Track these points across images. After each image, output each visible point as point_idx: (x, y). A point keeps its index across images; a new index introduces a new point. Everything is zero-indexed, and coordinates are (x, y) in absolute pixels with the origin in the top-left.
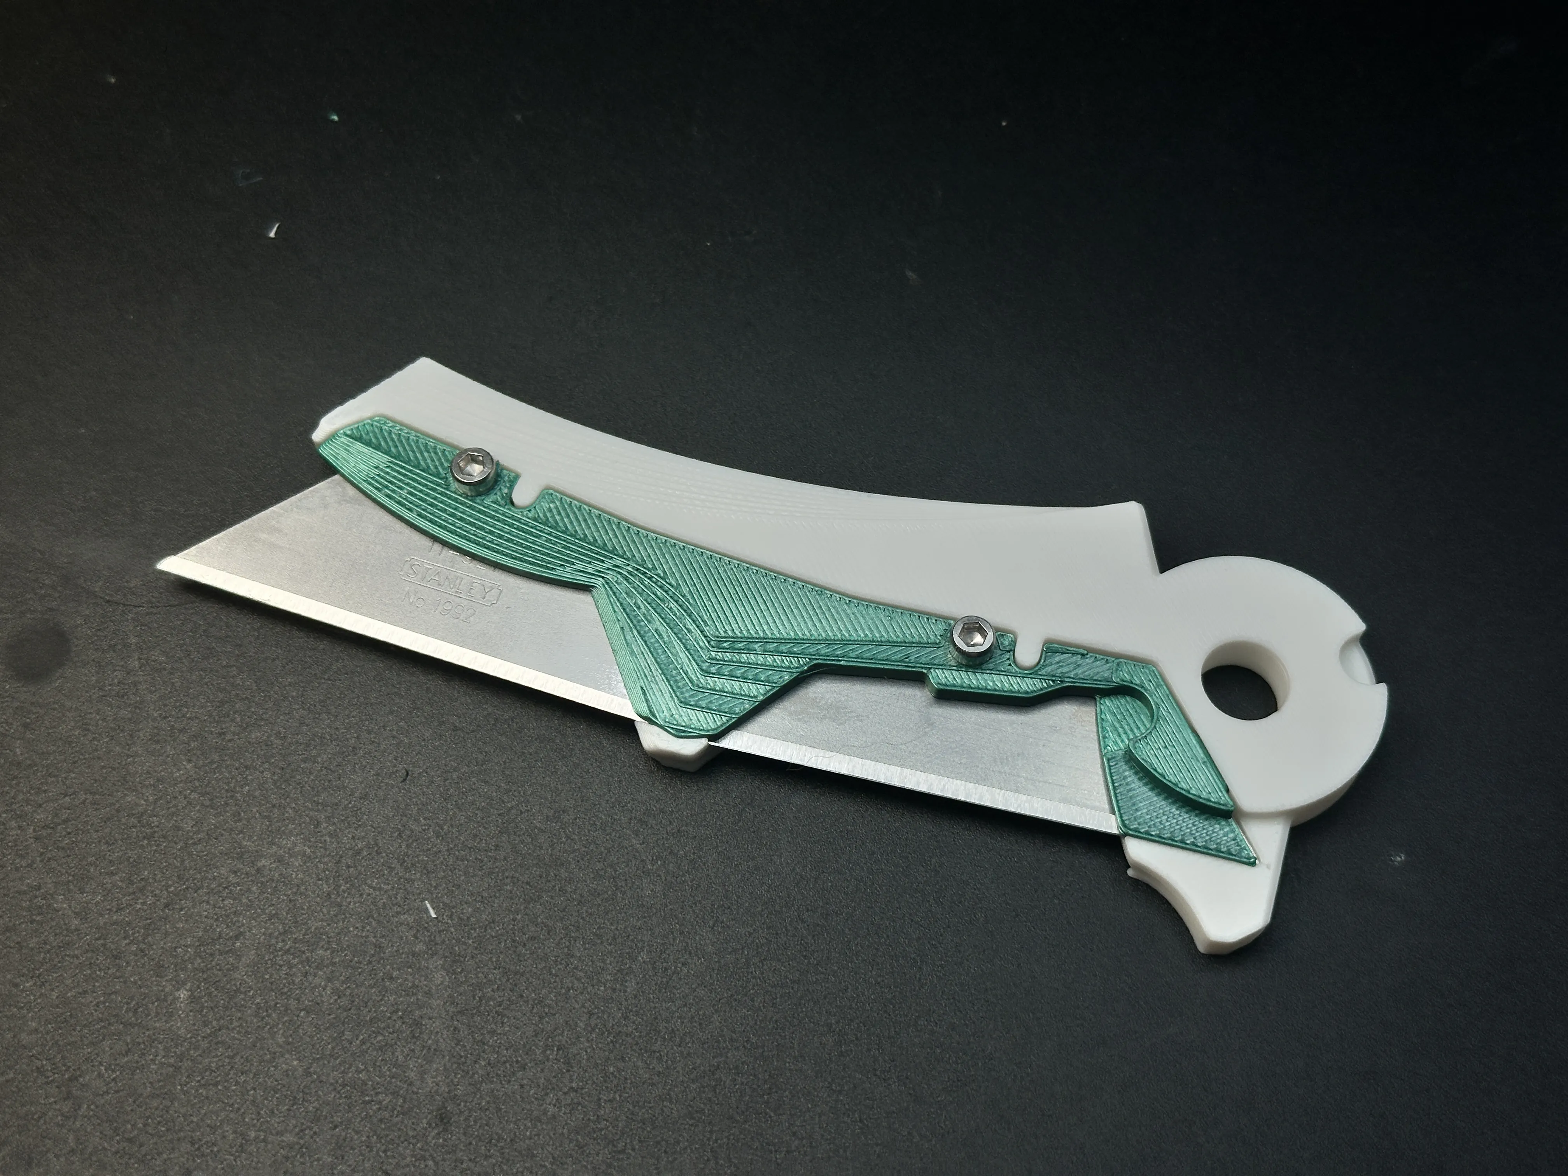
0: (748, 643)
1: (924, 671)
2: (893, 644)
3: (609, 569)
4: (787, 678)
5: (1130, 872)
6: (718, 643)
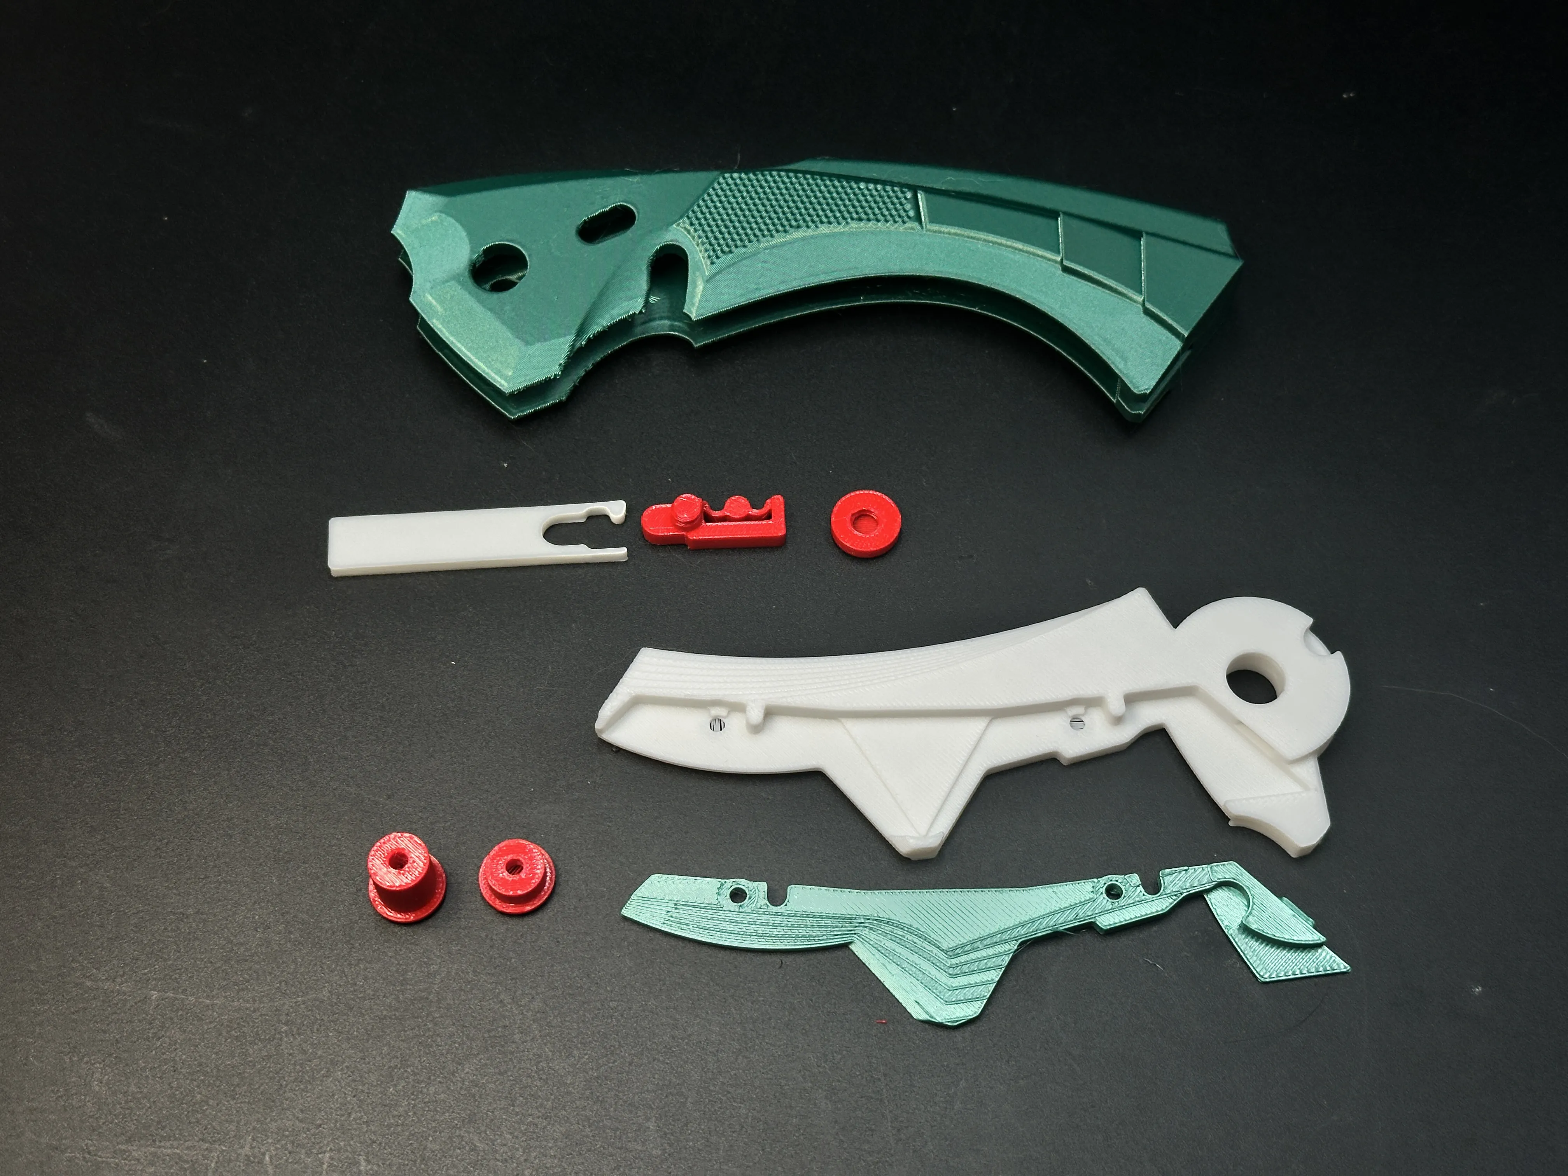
0: (971, 946)
1: (1092, 920)
2: (1063, 910)
3: (856, 927)
4: (1007, 959)
5: (1231, 824)
6: (952, 953)
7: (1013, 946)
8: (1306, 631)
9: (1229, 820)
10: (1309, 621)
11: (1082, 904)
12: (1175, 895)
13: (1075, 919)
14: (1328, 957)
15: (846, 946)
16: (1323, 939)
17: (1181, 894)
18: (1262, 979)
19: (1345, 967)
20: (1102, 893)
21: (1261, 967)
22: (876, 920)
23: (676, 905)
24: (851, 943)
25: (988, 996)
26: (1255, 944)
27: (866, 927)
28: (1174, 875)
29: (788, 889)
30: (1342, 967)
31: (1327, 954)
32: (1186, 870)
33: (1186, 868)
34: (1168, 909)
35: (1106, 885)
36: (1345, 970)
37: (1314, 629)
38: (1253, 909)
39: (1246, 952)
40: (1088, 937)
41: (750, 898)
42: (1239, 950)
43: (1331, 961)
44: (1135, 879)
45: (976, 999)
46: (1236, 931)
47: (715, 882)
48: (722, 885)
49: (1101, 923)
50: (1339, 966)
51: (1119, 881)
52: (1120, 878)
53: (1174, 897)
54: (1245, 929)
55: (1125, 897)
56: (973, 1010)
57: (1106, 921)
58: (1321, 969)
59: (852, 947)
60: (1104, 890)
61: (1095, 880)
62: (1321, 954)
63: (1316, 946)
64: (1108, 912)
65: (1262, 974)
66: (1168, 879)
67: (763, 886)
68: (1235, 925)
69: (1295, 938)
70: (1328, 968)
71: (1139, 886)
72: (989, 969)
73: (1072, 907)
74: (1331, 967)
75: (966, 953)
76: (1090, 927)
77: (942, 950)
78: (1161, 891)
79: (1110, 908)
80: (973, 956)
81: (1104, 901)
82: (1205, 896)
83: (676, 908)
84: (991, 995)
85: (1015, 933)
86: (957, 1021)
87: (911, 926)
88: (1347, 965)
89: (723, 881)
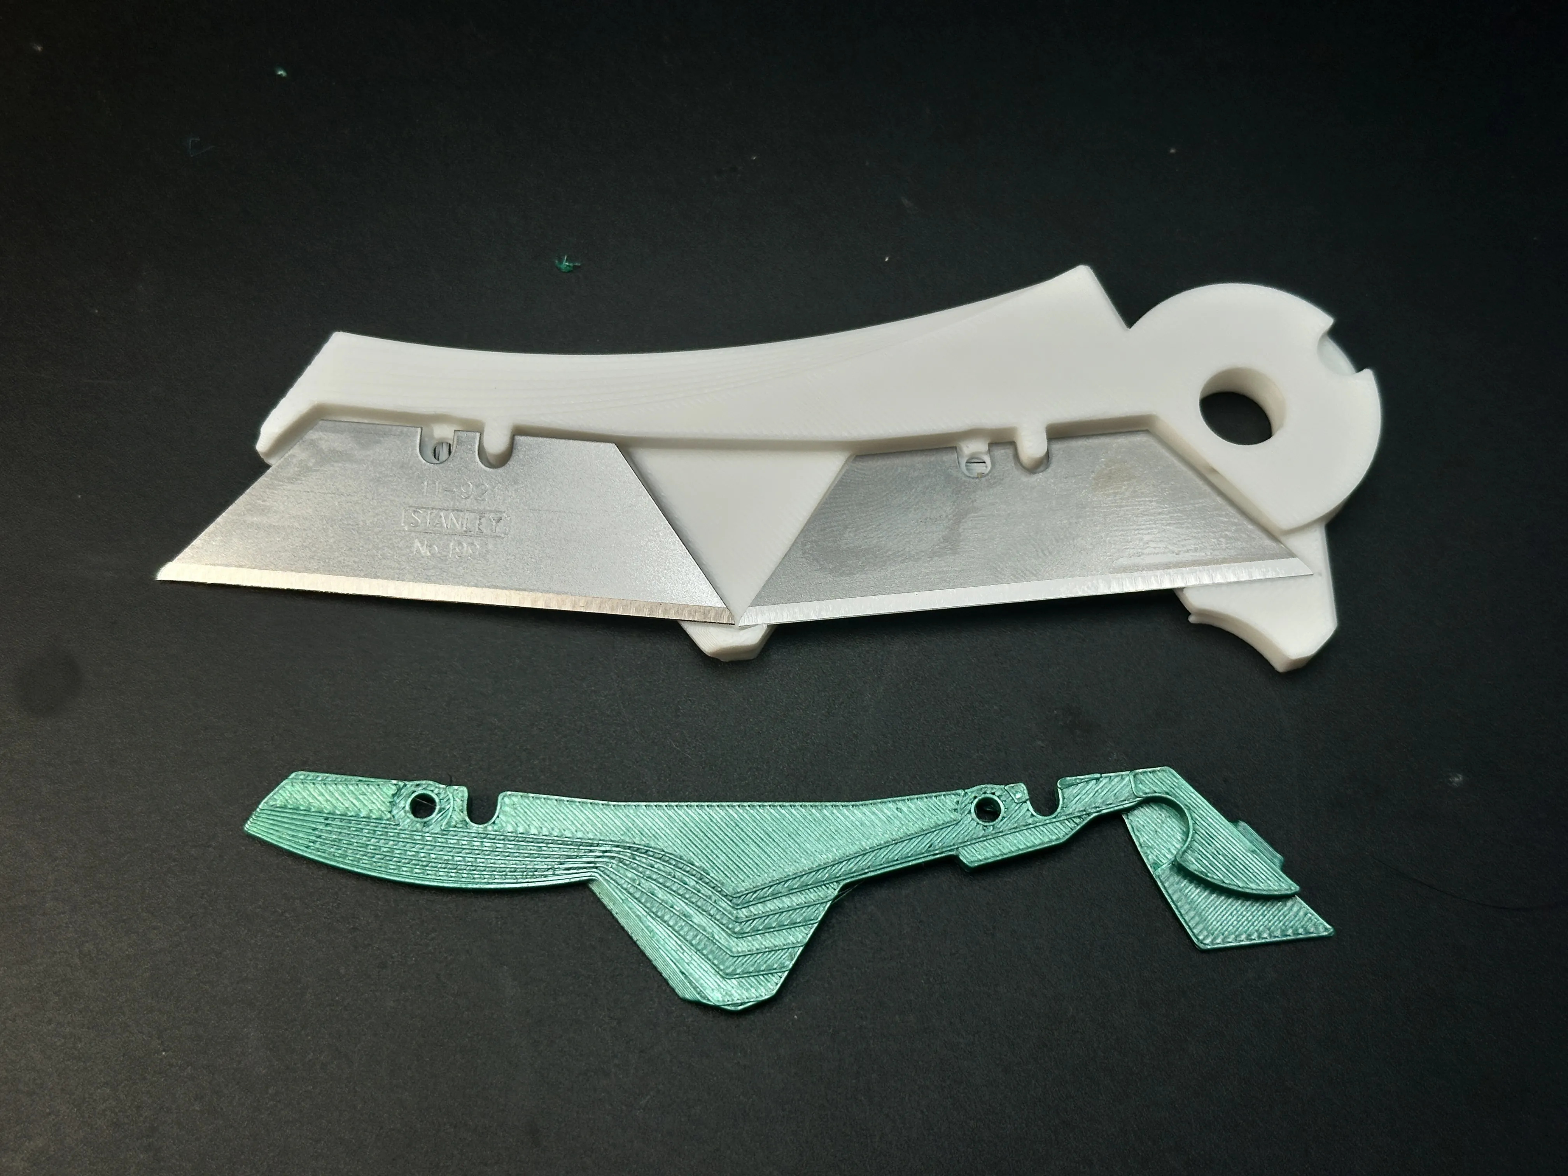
0: (769, 891)
1: (954, 853)
2: (910, 837)
3: (598, 857)
4: (821, 912)
5: (1192, 619)
6: (740, 900)
7: (833, 891)
8: (1323, 337)
9: (1189, 614)
10: (1326, 321)
11: (939, 828)
12: (1079, 817)
13: (927, 851)
14: (1301, 913)
15: (583, 885)
16: (1295, 888)
17: (1089, 814)
18: (1201, 946)
19: (1326, 929)
20: (970, 812)
21: (1201, 926)
22: (629, 848)
23: (327, 819)
24: (590, 881)
25: (791, 966)
26: (1194, 892)
27: (613, 858)
28: (1080, 785)
29: (500, 798)
30: (1321, 928)
31: (1301, 908)
32: (1097, 779)
33: (1098, 775)
34: (1067, 837)
35: (976, 800)
36: (1325, 934)
37: (1335, 334)
38: (1193, 839)
39: (1179, 904)
40: (945, 879)
41: (440, 811)
42: (1169, 900)
43: (1306, 919)
44: (1021, 791)
45: (770, 972)
46: (1168, 872)
47: (389, 787)
48: (399, 790)
49: (966, 858)
50: (1316, 928)
51: (997, 794)
52: (998, 789)
53: (1077, 820)
54: (1180, 869)
55: (1004, 818)
56: (767, 989)
57: (972, 856)
58: (1290, 932)
59: (594, 887)
60: (972, 807)
61: (962, 792)
62: (1291, 909)
63: (1283, 898)
64: (975, 840)
65: (1201, 937)
66: (1069, 792)
67: (462, 792)
68: (1166, 865)
69: (1253, 886)
70: (1301, 931)
71: (1025, 802)
72: (794, 925)
73: (924, 833)
74: (1305, 929)
75: (762, 900)
76: (951, 863)
77: (726, 896)
78: (1059, 810)
79: (981, 835)
80: (771, 906)
81: (971, 823)
82: (1124, 817)
83: (327, 825)
84: (794, 965)
85: (839, 870)
86: (742, 1004)
87: (681, 858)
88: (1328, 926)
89: (401, 784)
